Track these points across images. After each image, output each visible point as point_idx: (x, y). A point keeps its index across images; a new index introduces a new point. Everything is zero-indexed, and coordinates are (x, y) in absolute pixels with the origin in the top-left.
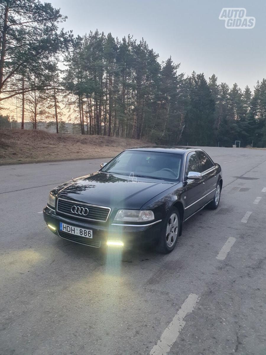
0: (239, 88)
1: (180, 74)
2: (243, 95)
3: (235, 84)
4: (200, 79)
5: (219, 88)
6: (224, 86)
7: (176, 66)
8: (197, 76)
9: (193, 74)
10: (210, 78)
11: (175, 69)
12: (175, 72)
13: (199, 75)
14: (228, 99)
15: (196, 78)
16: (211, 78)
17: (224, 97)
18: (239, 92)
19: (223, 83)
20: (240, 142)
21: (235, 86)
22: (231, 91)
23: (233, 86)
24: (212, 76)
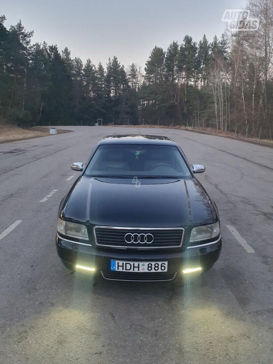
0: (93, 65)
1: (34, 44)
2: (96, 72)
3: (88, 60)
4: (53, 52)
5: (74, 63)
6: (78, 61)
7: (28, 33)
8: (49, 48)
9: (44, 44)
10: (62, 51)
11: (28, 37)
12: (28, 41)
13: (51, 46)
14: (84, 75)
15: (48, 50)
16: (64, 51)
17: (79, 73)
18: (93, 68)
19: (77, 58)
20: (102, 120)
21: (89, 61)
22: (86, 67)
23: (87, 62)
24: (64, 49)
